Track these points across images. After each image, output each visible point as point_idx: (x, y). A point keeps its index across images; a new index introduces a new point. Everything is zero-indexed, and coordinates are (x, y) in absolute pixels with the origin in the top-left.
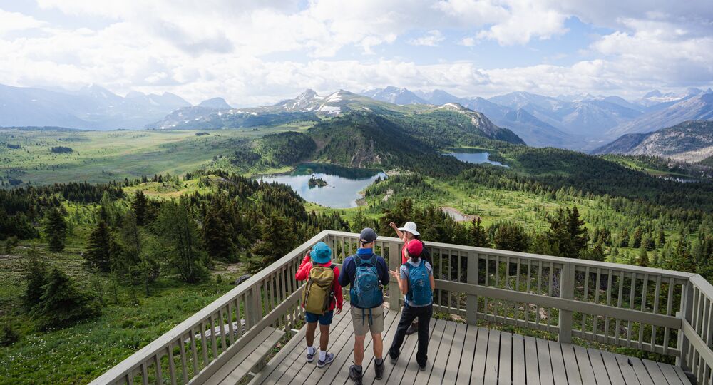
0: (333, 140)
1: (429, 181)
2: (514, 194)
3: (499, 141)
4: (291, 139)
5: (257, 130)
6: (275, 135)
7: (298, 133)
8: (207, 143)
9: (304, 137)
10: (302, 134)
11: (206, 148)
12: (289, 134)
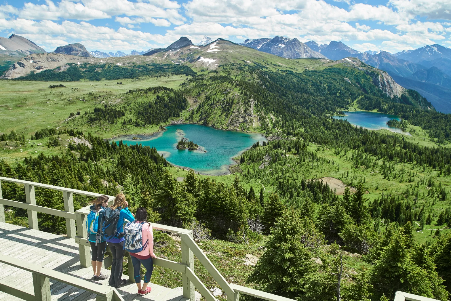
0: (208, 98)
1: (312, 148)
2: (407, 166)
3: (401, 105)
4: (160, 95)
5: (121, 83)
6: (142, 90)
7: (169, 89)
8: (63, 98)
9: (175, 93)
10: (172, 90)
11: (62, 102)
12: (157, 89)
